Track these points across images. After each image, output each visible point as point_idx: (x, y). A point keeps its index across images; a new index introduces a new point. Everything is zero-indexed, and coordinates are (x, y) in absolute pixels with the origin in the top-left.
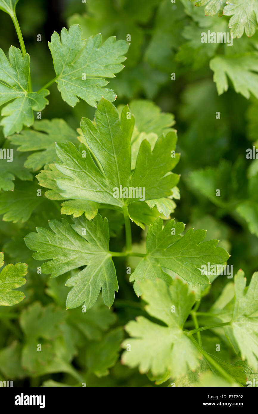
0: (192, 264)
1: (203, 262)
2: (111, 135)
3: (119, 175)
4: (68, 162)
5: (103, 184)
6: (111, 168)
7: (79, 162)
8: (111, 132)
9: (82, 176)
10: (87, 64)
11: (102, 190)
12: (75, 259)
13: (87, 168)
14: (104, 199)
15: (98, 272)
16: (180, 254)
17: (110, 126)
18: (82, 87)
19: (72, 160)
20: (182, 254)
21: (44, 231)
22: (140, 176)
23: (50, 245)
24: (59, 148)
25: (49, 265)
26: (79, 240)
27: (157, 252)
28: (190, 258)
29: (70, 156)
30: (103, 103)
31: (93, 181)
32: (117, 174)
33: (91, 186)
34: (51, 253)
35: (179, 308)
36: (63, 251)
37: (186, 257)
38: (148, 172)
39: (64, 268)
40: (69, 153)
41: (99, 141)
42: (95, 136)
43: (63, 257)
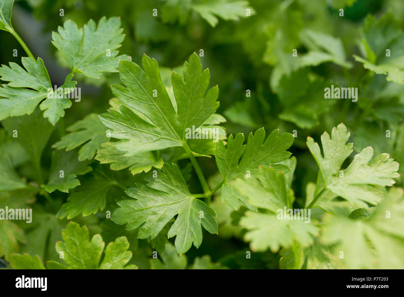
0: (267, 164)
1: (275, 156)
2: (143, 88)
3: (166, 118)
4: (118, 127)
5: (156, 132)
6: (156, 115)
7: (127, 124)
8: (141, 86)
9: (135, 134)
10: (93, 48)
11: (158, 138)
12: (165, 212)
13: (136, 125)
14: (163, 145)
15: (190, 214)
16: (252, 162)
17: (138, 81)
18: (98, 66)
19: (120, 125)
20: (254, 161)
21: (125, 202)
22: (185, 109)
23: (137, 211)
24: (104, 119)
25: (145, 229)
26: (160, 195)
27: (232, 173)
28: (263, 160)
29: (117, 121)
30: (122, 65)
31: (147, 134)
32: (164, 118)
33: (147, 139)
34: (141, 217)
35: (276, 193)
36: (151, 211)
37: (259, 162)
38: (189, 101)
39: (159, 225)
40: (115, 120)
41: (134, 98)
42: (129, 96)
43: (153, 215)
